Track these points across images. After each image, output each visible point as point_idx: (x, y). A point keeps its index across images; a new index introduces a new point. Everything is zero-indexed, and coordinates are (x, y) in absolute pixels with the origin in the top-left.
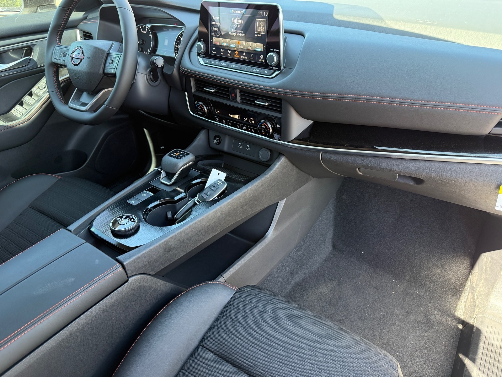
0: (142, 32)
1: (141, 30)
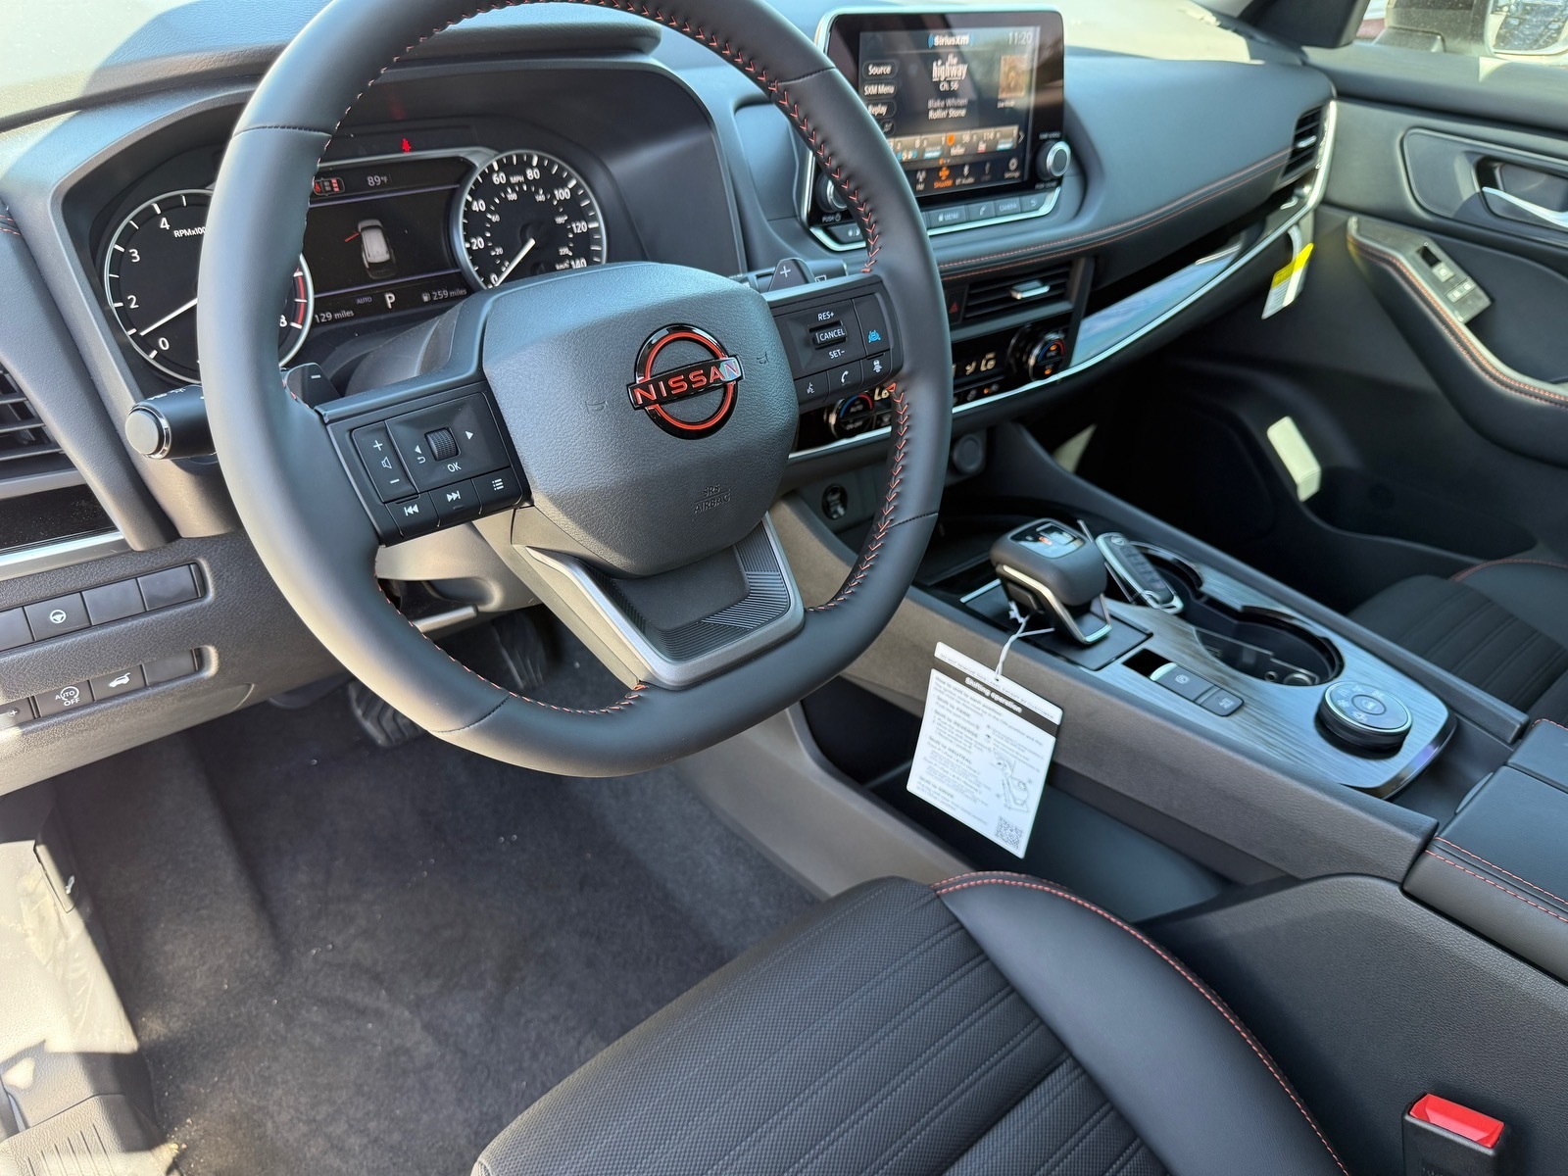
0: (177, 234)
1: (164, 224)
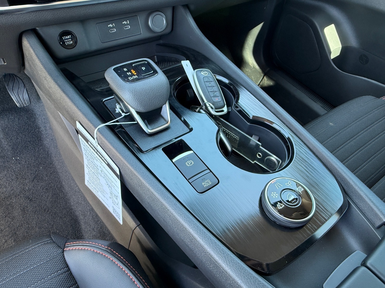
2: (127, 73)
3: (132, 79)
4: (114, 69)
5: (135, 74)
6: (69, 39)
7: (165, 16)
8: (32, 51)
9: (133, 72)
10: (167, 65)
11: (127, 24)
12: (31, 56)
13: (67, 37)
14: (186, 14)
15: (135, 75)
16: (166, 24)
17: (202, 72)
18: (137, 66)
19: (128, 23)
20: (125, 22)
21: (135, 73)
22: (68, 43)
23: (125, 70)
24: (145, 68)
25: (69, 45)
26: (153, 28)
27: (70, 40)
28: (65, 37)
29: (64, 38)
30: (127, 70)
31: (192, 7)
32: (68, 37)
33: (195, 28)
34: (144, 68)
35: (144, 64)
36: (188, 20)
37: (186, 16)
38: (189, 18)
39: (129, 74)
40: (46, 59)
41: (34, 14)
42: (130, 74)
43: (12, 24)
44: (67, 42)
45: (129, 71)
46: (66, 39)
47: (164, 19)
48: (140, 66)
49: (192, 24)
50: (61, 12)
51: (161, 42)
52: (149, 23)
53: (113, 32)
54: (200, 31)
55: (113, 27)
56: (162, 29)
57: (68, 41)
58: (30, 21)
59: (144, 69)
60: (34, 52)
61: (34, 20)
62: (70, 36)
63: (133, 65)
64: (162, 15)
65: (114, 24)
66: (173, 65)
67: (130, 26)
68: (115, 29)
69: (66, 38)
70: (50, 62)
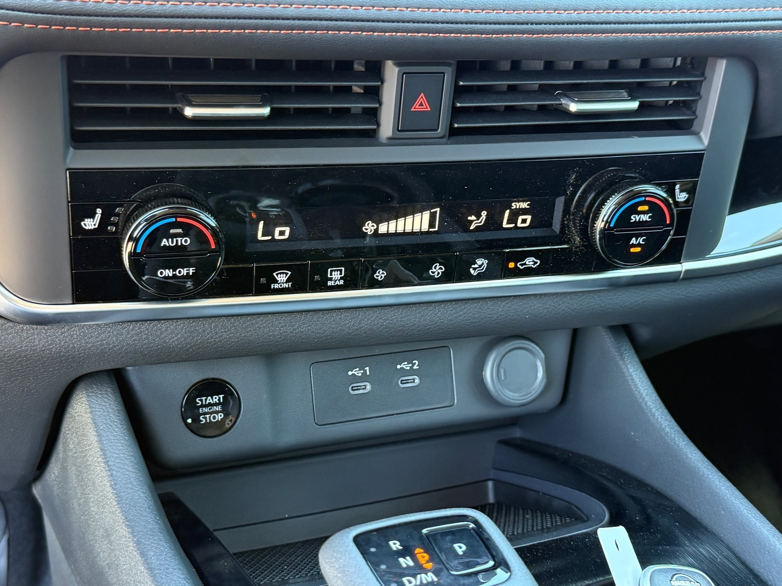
2: (401, 560)
3: (414, 583)
4: (357, 540)
5: (429, 566)
6: (216, 404)
7: (543, 356)
8: (92, 437)
9: (423, 556)
10: (533, 527)
11: (412, 372)
12: (82, 452)
13: (210, 400)
14: (621, 355)
15: (426, 571)
16: (545, 380)
17: (675, 577)
18: (439, 537)
19: (415, 367)
20: (405, 366)
21: (427, 562)
22: (210, 417)
23: (395, 545)
24: (464, 547)
25: (210, 424)
26: (496, 391)
27: (219, 408)
28: (204, 398)
29: (201, 400)
30: (401, 548)
31: (644, 333)
32: (215, 399)
33: (649, 403)
34: (460, 548)
35: (464, 530)
36: (627, 374)
37: (621, 363)
38: (631, 370)
39: (406, 562)
40: (130, 469)
41: (134, 327)
42: (411, 563)
43: (60, 352)
44: (208, 416)
45: (407, 551)
46: (206, 406)
47: (539, 364)
48: (448, 538)
49: (642, 391)
50: (216, 327)
51: (517, 433)
52: (485, 373)
53: (361, 391)
54: (669, 417)
55: (364, 378)
56: (530, 395)
57: (211, 413)
58: (115, 347)
59: (460, 552)
60: (100, 441)
61: (127, 344)
62: (221, 396)
63: (425, 531)
64: (533, 349)
65: (367, 368)
66: (557, 528)
67: (420, 378)
68: (368, 384)
69: (208, 402)
70: (141, 479)
